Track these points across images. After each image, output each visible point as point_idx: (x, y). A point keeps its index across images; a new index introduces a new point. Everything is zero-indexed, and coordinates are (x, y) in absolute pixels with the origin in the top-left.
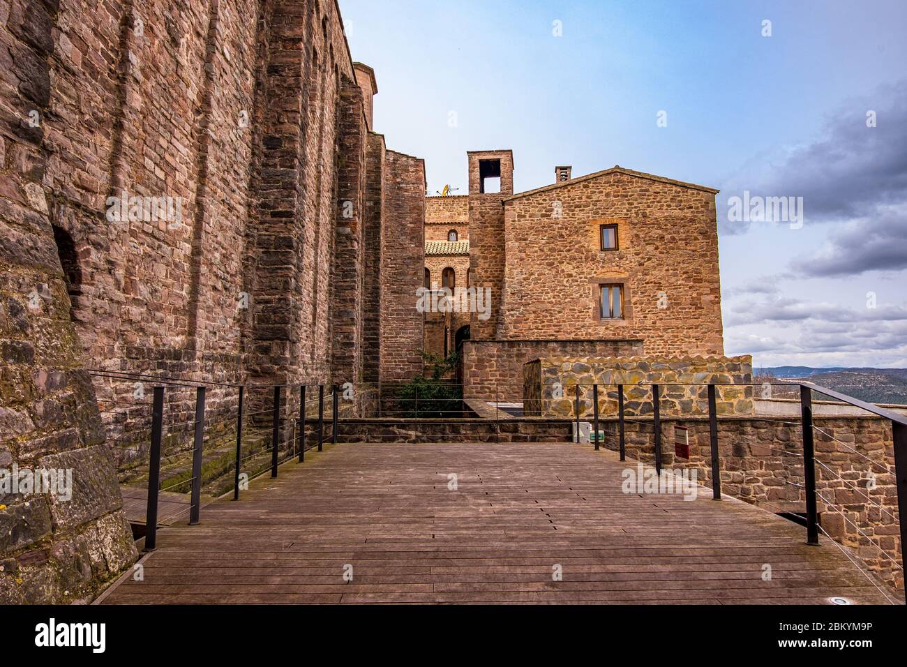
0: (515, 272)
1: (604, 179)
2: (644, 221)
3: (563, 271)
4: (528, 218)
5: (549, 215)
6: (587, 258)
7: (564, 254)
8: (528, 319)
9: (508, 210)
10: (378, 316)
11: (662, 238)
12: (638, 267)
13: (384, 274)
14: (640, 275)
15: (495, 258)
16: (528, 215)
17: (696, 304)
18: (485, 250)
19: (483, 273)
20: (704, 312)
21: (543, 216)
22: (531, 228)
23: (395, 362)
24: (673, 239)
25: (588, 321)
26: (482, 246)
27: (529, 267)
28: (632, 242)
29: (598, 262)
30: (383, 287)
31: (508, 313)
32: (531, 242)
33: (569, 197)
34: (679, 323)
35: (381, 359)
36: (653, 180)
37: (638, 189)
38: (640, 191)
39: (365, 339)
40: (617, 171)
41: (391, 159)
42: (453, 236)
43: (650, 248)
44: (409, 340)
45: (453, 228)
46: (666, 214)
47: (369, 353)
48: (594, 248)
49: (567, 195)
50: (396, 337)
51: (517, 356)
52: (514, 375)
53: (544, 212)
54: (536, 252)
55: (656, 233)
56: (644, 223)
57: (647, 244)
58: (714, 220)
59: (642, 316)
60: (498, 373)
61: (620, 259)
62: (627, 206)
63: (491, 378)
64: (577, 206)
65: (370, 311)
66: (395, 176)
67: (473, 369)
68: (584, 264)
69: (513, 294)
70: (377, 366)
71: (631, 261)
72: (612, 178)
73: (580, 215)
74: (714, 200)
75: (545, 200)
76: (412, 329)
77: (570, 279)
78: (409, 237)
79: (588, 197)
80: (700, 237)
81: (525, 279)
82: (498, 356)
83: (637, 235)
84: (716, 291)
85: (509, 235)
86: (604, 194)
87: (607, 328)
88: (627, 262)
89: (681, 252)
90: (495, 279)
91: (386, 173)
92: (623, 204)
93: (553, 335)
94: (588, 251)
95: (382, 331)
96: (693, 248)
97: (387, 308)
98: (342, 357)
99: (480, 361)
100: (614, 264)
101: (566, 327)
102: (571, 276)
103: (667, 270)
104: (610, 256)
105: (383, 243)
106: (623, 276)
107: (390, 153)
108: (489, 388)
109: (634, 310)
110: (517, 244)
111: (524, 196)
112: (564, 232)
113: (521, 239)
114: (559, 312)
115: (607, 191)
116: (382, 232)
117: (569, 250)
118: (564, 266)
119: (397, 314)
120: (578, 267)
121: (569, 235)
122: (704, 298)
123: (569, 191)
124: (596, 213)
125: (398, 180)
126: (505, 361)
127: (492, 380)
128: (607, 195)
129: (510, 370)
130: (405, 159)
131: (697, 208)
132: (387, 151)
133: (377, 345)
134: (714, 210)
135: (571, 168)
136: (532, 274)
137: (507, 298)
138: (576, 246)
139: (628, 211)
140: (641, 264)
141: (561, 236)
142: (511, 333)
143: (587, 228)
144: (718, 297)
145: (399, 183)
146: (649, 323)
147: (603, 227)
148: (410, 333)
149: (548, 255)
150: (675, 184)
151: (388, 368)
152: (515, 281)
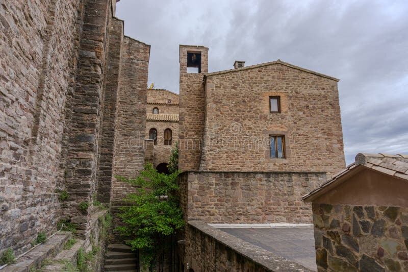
0: (213, 124)
1: (271, 67)
2: (296, 96)
3: (245, 125)
4: (222, 88)
5: (236, 88)
6: (261, 117)
7: (246, 113)
8: (222, 157)
9: (209, 82)
10: (112, 151)
11: (307, 107)
12: (293, 125)
13: (118, 121)
14: (295, 130)
15: (196, 115)
16: (222, 87)
17: (330, 150)
18: (190, 110)
19: (188, 125)
20: (334, 155)
21: (232, 88)
22: (224, 96)
23: (123, 186)
24: (314, 107)
25: (263, 160)
26: (188, 107)
27: (223, 121)
28: (289, 108)
29: (268, 120)
30: (116, 130)
31: (208, 153)
32: (224, 105)
33: (249, 77)
34: (319, 162)
35: (112, 184)
36: (301, 70)
37: (292, 75)
38: (293, 76)
39: (101, 169)
40: (279, 63)
41: (128, 42)
42: (156, 111)
43: (301, 113)
44: (134, 170)
45: (156, 106)
46: (309, 92)
47: (103, 180)
48: (266, 111)
49: (247, 76)
50: (125, 168)
51: (232, 184)
52: (229, 200)
53: (233, 85)
54: (228, 111)
55: (303, 103)
56: (296, 97)
57: (298, 110)
58: (338, 98)
59: (297, 157)
60: (216, 199)
61: (282, 119)
62: (285, 85)
63: (210, 203)
64: (254, 83)
65: (106, 147)
66: (130, 54)
67: (196, 195)
68: (259, 121)
69: (212, 139)
70: (109, 190)
71: (289, 120)
72: (275, 67)
73: (256, 89)
74: (337, 85)
75: (233, 77)
76: (137, 162)
77: (250, 130)
78: (137, 97)
79: (261, 78)
80: (330, 107)
81: (220, 130)
82: (217, 185)
83: (292, 104)
84: (341, 142)
85: (209, 99)
86: (271, 76)
87: (275, 165)
88: (287, 121)
89: (319, 116)
90: (196, 130)
91: (123, 51)
92: (284, 84)
93: (239, 169)
94: (261, 113)
95: (114, 163)
96: (326, 114)
97: (119, 146)
98: (77, 186)
99: (202, 188)
100: (278, 122)
101: (247, 163)
102: (250, 128)
103: (312, 127)
104: (275, 116)
105: (118, 99)
106: (284, 130)
107: (126, 38)
108: (209, 211)
109: (292, 152)
110: (215, 105)
111: (220, 74)
112: (246, 100)
113: (217, 102)
114: (243, 153)
115: (273, 75)
116: (118, 90)
117: (249, 112)
118: (246, 122)
119: (126, 151)
120: (255, 123)
121: (249, 102)
122: (334, 146)
123: (249, 73)
124: (267, 88)
125: (132, 57)
126: (222, 189)
127: (211, 205)
128: (273, 77)
129: (226, 196)
130: (137, 43)
131: (327, 89)
132: (125, 37)
133: (110, 174)
134: (337, 91)
135: (244, 62)
136: (225, 126)
137: (208, 142)
138: (254, 109)
139: (286, 88)
140: (295, 123)
141: (244, 101)
142: (210, 167)
143: (261, 97)
144: (342, 146)
145: (132, 59)
146: (301, 161)
147: (271, 97)
148: (135, 165)
149: (236, 114)
150: (314, 74)
151: (117, 191)
152: (213, 130)
